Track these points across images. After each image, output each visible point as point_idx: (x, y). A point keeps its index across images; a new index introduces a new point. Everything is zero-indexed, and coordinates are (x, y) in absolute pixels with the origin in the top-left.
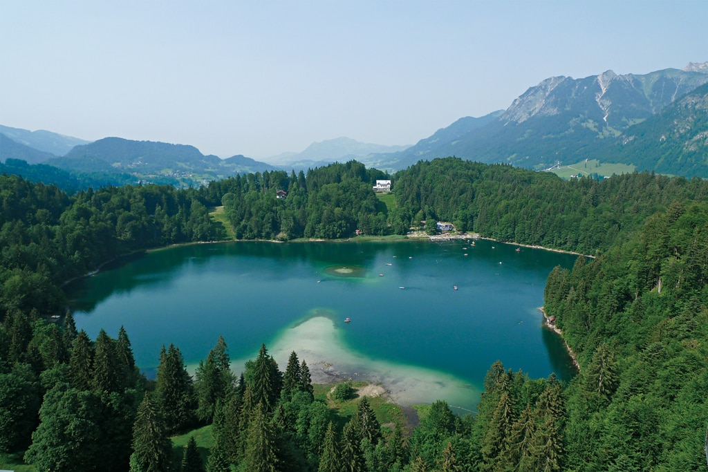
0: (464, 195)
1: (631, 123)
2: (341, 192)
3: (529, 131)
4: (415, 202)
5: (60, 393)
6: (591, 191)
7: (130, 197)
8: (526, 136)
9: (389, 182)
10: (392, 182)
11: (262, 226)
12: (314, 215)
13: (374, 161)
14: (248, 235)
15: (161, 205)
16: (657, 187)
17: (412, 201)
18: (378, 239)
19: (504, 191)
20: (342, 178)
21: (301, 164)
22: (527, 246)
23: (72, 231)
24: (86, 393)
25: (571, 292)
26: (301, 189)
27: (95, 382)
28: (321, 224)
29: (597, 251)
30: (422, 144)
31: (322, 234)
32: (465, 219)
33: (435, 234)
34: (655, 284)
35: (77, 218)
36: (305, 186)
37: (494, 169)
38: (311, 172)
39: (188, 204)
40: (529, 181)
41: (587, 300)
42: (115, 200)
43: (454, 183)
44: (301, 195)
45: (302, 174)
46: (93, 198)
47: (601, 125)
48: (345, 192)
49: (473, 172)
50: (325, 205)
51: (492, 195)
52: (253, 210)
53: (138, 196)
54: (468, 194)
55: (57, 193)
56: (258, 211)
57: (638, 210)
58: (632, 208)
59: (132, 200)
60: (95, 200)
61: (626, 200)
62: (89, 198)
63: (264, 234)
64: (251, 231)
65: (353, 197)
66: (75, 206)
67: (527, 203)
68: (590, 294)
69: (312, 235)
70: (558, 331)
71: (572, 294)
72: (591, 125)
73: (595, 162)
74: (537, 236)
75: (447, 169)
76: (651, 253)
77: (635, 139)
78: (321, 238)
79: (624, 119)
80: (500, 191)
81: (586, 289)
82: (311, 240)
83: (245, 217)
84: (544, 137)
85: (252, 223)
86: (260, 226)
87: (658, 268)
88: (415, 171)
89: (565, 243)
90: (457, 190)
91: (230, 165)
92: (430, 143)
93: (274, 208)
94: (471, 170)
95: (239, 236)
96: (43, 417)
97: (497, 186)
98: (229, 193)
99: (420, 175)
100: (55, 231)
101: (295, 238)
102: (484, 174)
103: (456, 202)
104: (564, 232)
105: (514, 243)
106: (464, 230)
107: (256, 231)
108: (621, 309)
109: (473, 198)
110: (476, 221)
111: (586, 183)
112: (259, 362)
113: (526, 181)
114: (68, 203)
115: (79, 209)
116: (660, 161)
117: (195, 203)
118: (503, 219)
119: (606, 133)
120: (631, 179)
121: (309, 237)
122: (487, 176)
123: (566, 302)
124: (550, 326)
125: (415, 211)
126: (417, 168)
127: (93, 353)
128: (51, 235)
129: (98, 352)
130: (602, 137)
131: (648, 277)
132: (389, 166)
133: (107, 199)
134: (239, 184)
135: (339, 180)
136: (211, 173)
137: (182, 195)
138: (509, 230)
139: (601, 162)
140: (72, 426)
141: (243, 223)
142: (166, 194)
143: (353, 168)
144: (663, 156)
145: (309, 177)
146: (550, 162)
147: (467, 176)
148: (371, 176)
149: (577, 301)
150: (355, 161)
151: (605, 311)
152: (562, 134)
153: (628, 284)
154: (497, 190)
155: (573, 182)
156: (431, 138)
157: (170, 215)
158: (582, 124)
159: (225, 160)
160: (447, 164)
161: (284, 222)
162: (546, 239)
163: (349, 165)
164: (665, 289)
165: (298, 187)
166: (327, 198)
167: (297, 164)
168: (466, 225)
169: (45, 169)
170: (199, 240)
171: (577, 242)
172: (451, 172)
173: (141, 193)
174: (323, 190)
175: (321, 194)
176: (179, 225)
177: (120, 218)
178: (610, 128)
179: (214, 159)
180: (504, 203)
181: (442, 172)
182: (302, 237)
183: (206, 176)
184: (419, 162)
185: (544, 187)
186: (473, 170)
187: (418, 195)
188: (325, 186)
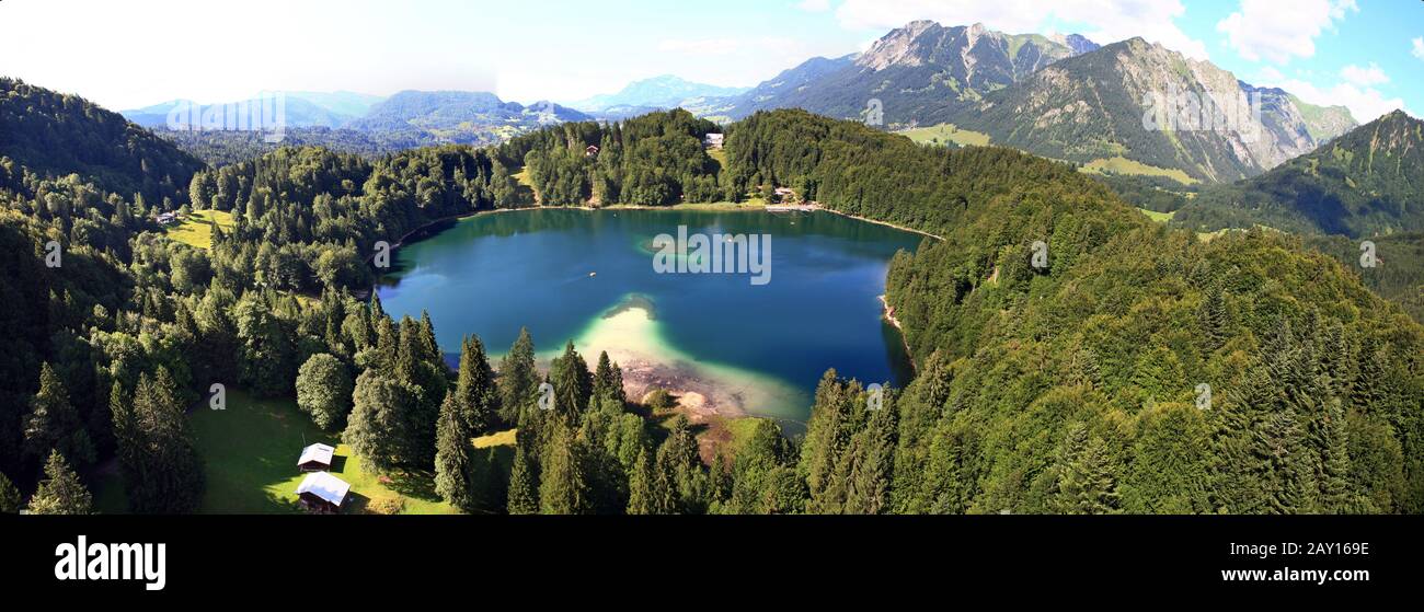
0: (808, 157)
1: (992, 88)
2: (663, 147)
3: (888, 82)
4: (751, 162)
5: (370, 379)
6: (944, 162)
7: (427, 160)
8: (883, 87)
9: (721, 136)
10: (725, 137)
11: (570, 190)
12: (630, 178)
13: (705, 107)
14: (554, 200)
15: (460, 167)
16: (1006, 165)
17: (748, 160)
18: (705, 207)
19: (852, 154)
20: (665, 130)
21: (617, 109)
22: (874, 222)
23: (374, 201)
24: (393, 382)
25: (913, 280)
26: (616, 144)
27: (399, 370)
28: (639, 188)
29: (943, 230)
30: (764, 88)
31: (640, 200)
32: (808, 185)
33: (772, 203)
34: (992, 273)
35: (378, 187)
36: (620, 140)
37: (843, 127)
38: (628, 123)
39: (488, 165)
40: (880, 145)
41: (928, 289)
42: (413, 164)
43: (797, 141)
44: (615, 151)
45: (617, 124)
46: (391, 164)
47: (963, 86)
48: (668, 148)
49: (821, 129)
50: (644, 164)
51: (840, 159)
52: (560, 171)
53: (436, 159)
54: (812, 156)
55: (358, 162)
56: (565, 172)
57: (985, 187)
58: (980, 185)
59: (429, 163)
60: (394, 166)
61: (976, 176)
62: (388, 164)
63: (572, 200)
64: (558, 196)
65: (677, 153)
66: (376, 174)
67: (876, 171)
68: (932, 282)
69: (629, 201)
70: (897, 324)
71: (914, 283)
72: (952, 84)
73: (951, 127)
74: (884, 211)
75: (790, 122)
76: (991, 240)
77: (994, 107)
78: (639, 204)
79: (986, 82)
80: (848, 156)
81: (928, 277)
82: (628, 207)
83: (552, 178)
84: (903, 91)
85: (559, 186)
86: (568, 189)
87: (996, 255)
88: (752, 123)
89: (912, 221)
90: (801, 150)
91: (533, 114)
92: (773, 86)
93: (584, 168)
94: (817, 127)
95: (545, 202)
96: (356, 400)
97: (845, 148)
98: (533, 151)
99: (759, 129)
100: (359, 202)
101: (608, 204)
102: (832, 131)
103: (798, 164)
104: (912, 207)
105: (859, 218)
106: (807, 199)
107: (563, 197)
108: (958, 301)
109: (818, 160)
110: (820, 188)
111: (939, 152)
112: (566, 359)
113: (878, 144)
114: (368, 170)
115: (380, 177)
116: (1012, 134)
117: (496, 163)
118: (849, 188)
119: (967, 96)
120: (983, 153)
121: (625, 204)
122: (835, 135)
123: (908, 291)
124: (890, 318)
125: (750, 174)
126: (755, 120)
127: (397, 339)
128: (356, 206)
129: (402, 339)
130: (962, 99)
131: (986, 266)
132: (723, 114)
133: (404, 164)
134: (544, 139)
135: (661, 133)
136: (512, 124)
137: (481, 155)
138: (856, 202)
139: (958, 128)
140: (380, 415)
141: (548, 185)
142: (465, 154)
143: (679, 118)
144: (1016, 130)
145: (625, 128)
146: (905, 122)
147: (813, 132)
148: (701, 130)
149: (918, 290)
150: (680, 109)
151: (944, 304)
152: (922, 90)
153: (968, 273)
154: (845, 153)
155: (927, 149)
156: (774, 81)
157: (469, 180)
158: (945, 82)
159: (529, 107)
160: (791, 117)
161: (595, 184)
162: (893, 214)
163: (674, 114)
164: (1000, 281)
165: (612, 140)
166: (646, 155)
167: (612, 110)
168: (808, 193)
169: (347, 135)
170: (501, 207)
171: (924, 220)
172: (795, 125)
173: (439, 155)
174: (642, 145)
175: (638, 149)
176: (479, 191)
177: (419, 184)
178: (971, 90)
179: (517, 108)
180: (851, 169)
181: (785, 127)
182: (617, 202)
183: (507, 128)
184: (759, 113)
185: (896, 153)
186: (820, 126)
187: (755, 154)
188: (643, 140)
